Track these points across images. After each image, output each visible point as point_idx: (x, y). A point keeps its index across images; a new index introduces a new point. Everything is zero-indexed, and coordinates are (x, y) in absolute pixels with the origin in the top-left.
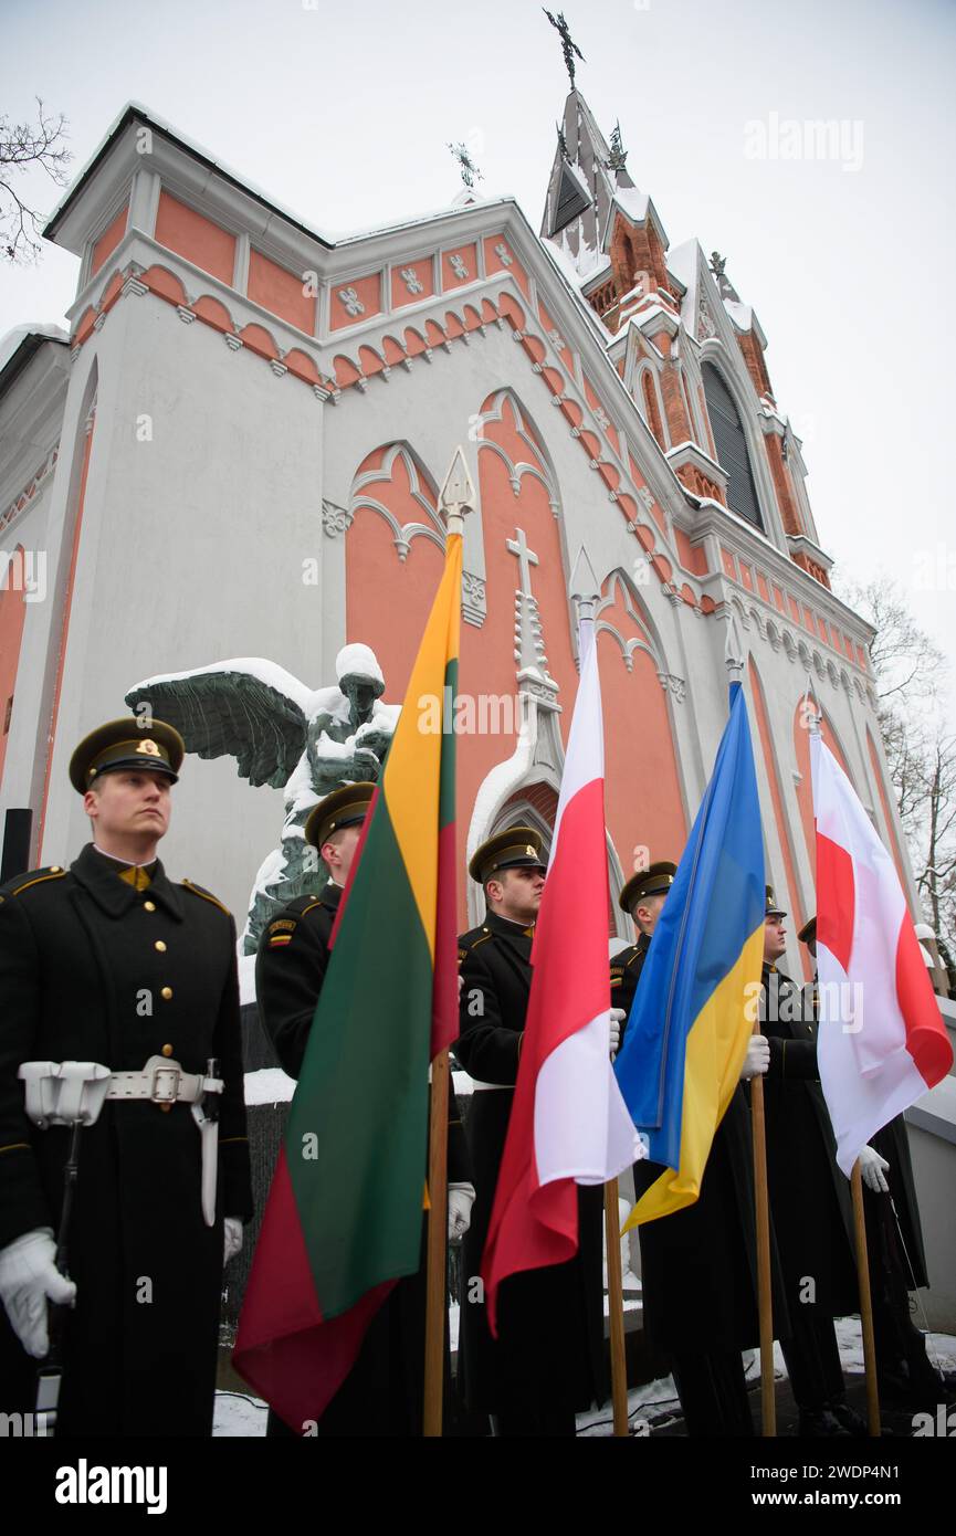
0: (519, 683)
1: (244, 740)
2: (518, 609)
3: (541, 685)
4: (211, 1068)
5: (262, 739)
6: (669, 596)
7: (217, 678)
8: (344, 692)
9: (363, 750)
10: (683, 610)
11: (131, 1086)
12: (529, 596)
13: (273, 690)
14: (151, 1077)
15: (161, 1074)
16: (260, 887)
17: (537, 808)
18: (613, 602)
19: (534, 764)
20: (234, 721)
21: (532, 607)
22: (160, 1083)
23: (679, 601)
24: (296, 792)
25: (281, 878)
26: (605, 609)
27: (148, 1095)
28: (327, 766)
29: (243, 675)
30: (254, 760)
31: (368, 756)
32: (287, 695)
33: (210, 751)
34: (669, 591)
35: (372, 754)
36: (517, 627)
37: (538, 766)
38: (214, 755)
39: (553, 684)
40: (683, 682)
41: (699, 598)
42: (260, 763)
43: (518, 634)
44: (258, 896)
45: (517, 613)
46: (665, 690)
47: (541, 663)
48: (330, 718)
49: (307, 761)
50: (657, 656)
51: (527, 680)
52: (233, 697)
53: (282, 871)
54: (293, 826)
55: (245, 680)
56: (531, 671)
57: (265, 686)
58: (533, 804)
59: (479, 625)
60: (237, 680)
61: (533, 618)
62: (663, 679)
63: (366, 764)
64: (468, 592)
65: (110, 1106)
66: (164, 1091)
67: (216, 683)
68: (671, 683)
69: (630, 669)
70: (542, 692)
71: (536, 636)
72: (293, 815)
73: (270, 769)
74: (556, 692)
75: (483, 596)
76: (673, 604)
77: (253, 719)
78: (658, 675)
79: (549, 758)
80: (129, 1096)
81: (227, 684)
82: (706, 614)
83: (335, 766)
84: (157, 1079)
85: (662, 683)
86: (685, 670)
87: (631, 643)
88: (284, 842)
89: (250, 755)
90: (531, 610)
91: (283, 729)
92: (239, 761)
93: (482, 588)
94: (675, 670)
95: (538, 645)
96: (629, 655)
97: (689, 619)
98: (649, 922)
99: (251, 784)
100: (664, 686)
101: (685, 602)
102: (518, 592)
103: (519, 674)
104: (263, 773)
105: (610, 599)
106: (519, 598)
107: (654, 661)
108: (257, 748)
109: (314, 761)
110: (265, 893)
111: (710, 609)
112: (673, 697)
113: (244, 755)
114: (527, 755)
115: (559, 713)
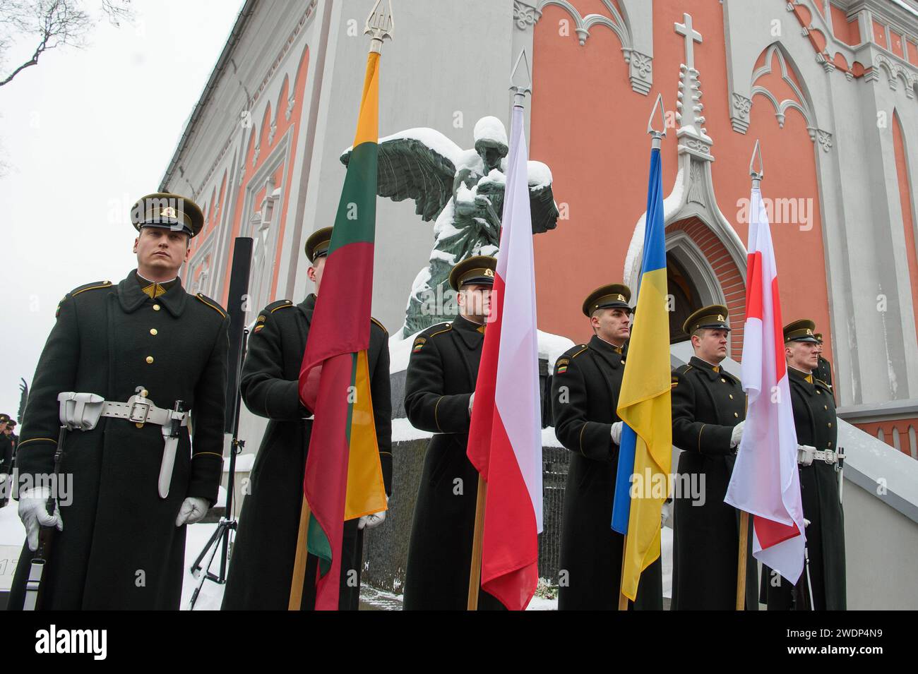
0: (678, 139)
1: (419, 188)
2: (681, 80)
3: (696, 140)
4: (177, 406)
5: (430, 186)
6: (822, 64)
7: (399, 143)
8: (479, 153)
9: (480, 196)
10: (835, 75)
11: (117, 410)
12: (692, 68)
13: (433, 152)
14: (131, 407)
15: (137, 406)
16: (413, 295)
17: (692, 237)
18: (770, 70)
19: (687, 203)
20: (412, 173)
21: (694, 77)
22: (135, 410)
23: (831, 67)
24: (441, 225)
25: (426, 287)
26: (763, 75)
27: (127, 417)
28: (461, 207)
29: (415, 141)
30: (426, 202)
31: (483, 200)
32: (444, 156)
33: (397, 195)
34: (822, 59)
35: (487, 199)
36: (680, 94)
37: (690, 204)
38: (401, 199)
39: (708, 139)
40: (830, 135)
41: (850, 65)
42: (429, 204)
43: (680, 100)
44: (413, 300)
45: (680, 83)
46: (813, 142)
47: (697, 122)
48: (469, 172)
49: (453, 204)
50: (807, 114)
51: (684, 136)
52: (409, 156)
53: (427, 283)
54: (436, 250)
55: (416, 144)
56: (689, 129)
57: (427, 148)
58: (689, 233)
59: (646, 94)
60: (411, 144)
61: (693, 86)
62: (812, 133)
63: (482, 207)
64: (636, 67)
65: (103, 420)
66: (138, 415)
67: (398, 147)
68: (819, 136)
69: (781, 125)
70: (697, 145)
71: (695, 101)
72: (437, 243)
73: (435, 208)
74: (710, 145)
75: (650, 70)
76: (826, 70)
77: (424, 173)
78: (808, 130)
79: (702, 198)
80: (116, 416)
81: (405, 147)
82: (857, 77)
83: (465, 208)
84: (134, 408)
85: (811, 136)
86: (833, 126)
87: (784, 104)
88: (430, 262)
89: (424, 198)
90: (692, 80)
91: (443, 180)
92: (416, 203)
93: (650, 64)
94: (824, 124)
95: (697, 108)
96: (782, 114)
97: (839, 82)
98: (599, 328)
99: (423, 220)
100: (813, 138)
101: (837, 67)
102: (682, 66)
103: (679, 131)
104: (430, 212)
105: (767, 68)
106: (683, 70)
107: (805, 119)
108: (428, 193)
109: (456, 203)
110: (416, 297)
111: (860, 73)
112: (820, 148)
113: (420, 198)
114: (681, 195)
115: (711, 162)
